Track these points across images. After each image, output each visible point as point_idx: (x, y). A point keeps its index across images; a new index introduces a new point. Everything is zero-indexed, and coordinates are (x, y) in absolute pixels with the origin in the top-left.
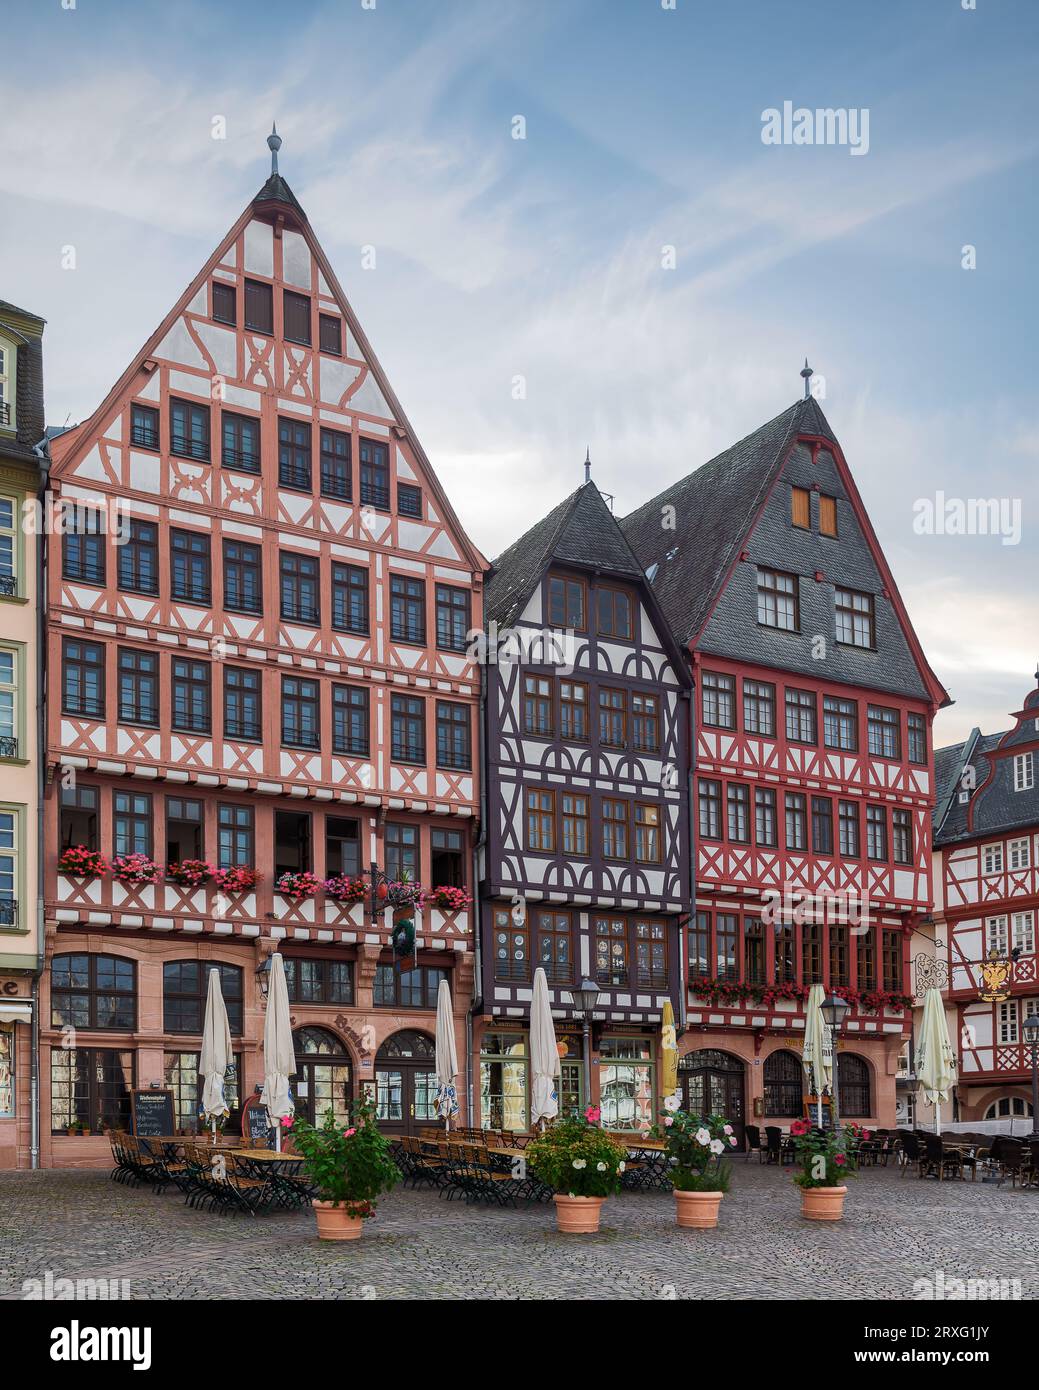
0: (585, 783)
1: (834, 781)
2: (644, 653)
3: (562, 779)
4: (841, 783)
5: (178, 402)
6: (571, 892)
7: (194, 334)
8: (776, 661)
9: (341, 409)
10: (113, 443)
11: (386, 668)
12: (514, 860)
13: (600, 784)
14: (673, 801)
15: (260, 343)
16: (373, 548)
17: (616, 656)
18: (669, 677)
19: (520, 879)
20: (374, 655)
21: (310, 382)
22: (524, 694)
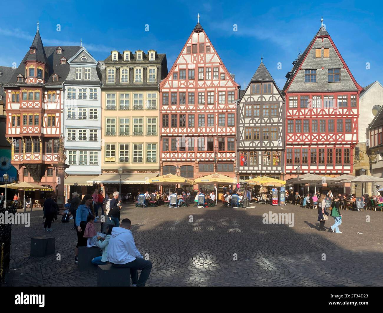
0: (259, 125)
1: (326, 115)
2: (274, 95)
3: (253, 125)
4: (329, 115)
5: (181, 70)
6: (255, 147)
7: (183, 57)
8: (309, 90)
9: (210, 63)
10: (170, 80)
11: (217, 109)
12: (242, 142)
13: (262, 125)
14: (281, 126)
15: (195, 55)
16: (215, 87)
17: (267, 97)
18: (280, 99)
19: (243, 146)
20: (215, 108)
21: (204, 60)
22: (246, 109)
